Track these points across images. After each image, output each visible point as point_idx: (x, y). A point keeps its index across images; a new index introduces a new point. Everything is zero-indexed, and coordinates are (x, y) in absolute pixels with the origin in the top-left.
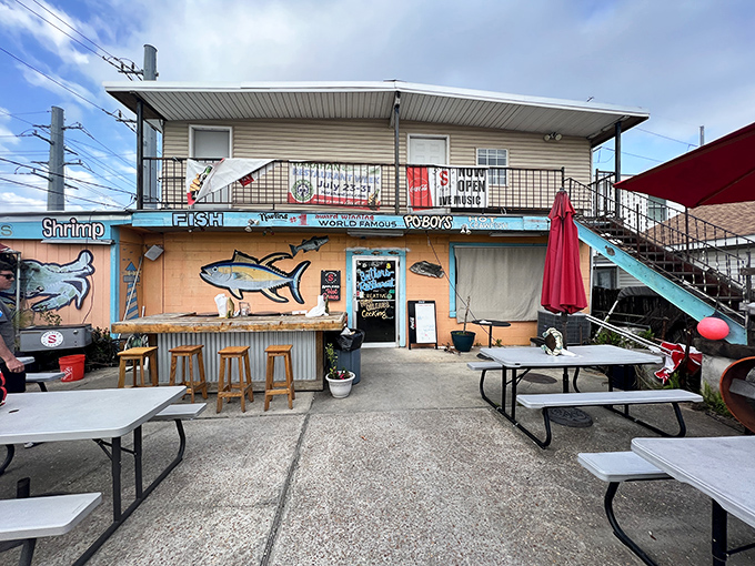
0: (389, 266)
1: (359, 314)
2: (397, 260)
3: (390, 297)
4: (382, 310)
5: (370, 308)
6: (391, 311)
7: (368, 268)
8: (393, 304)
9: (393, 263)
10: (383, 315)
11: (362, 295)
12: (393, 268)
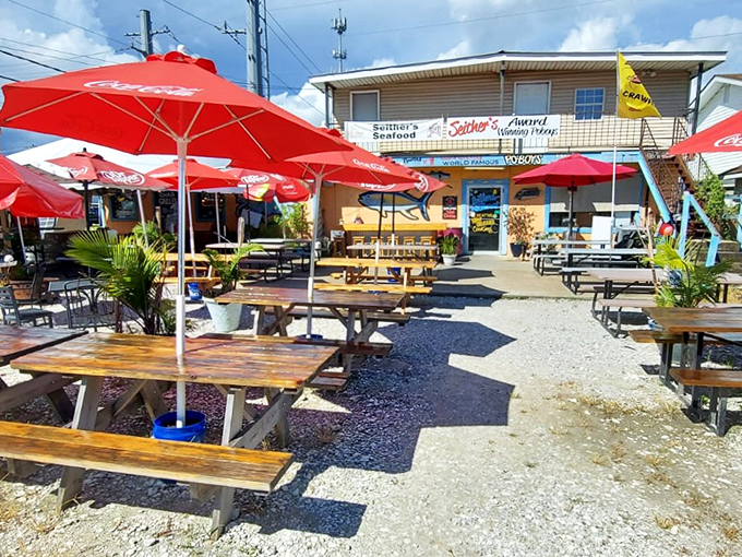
0: (495, 192)
1: (470, 229)
2: (502, 187)
3: (495, 216)
4: (489, 226)
5: (479, 224)
6: (496, 227)
7: (478, 194)
8: (497, 222)
9: (498, 190)
10: (490, 230)
11: (473, 214)
12: (499, 194)
